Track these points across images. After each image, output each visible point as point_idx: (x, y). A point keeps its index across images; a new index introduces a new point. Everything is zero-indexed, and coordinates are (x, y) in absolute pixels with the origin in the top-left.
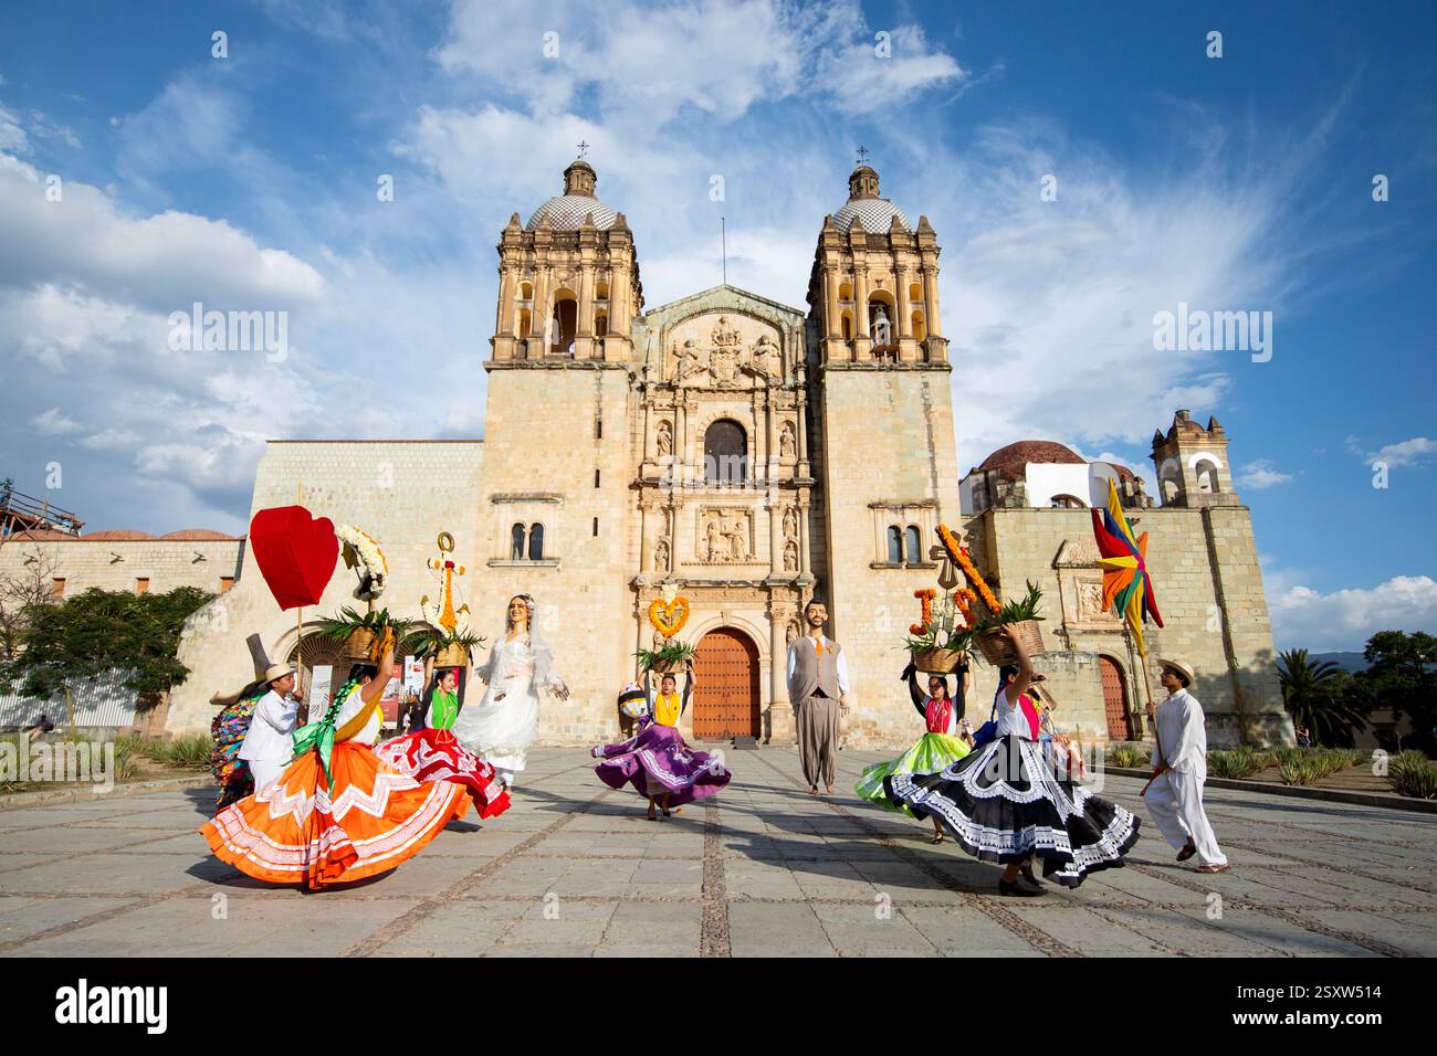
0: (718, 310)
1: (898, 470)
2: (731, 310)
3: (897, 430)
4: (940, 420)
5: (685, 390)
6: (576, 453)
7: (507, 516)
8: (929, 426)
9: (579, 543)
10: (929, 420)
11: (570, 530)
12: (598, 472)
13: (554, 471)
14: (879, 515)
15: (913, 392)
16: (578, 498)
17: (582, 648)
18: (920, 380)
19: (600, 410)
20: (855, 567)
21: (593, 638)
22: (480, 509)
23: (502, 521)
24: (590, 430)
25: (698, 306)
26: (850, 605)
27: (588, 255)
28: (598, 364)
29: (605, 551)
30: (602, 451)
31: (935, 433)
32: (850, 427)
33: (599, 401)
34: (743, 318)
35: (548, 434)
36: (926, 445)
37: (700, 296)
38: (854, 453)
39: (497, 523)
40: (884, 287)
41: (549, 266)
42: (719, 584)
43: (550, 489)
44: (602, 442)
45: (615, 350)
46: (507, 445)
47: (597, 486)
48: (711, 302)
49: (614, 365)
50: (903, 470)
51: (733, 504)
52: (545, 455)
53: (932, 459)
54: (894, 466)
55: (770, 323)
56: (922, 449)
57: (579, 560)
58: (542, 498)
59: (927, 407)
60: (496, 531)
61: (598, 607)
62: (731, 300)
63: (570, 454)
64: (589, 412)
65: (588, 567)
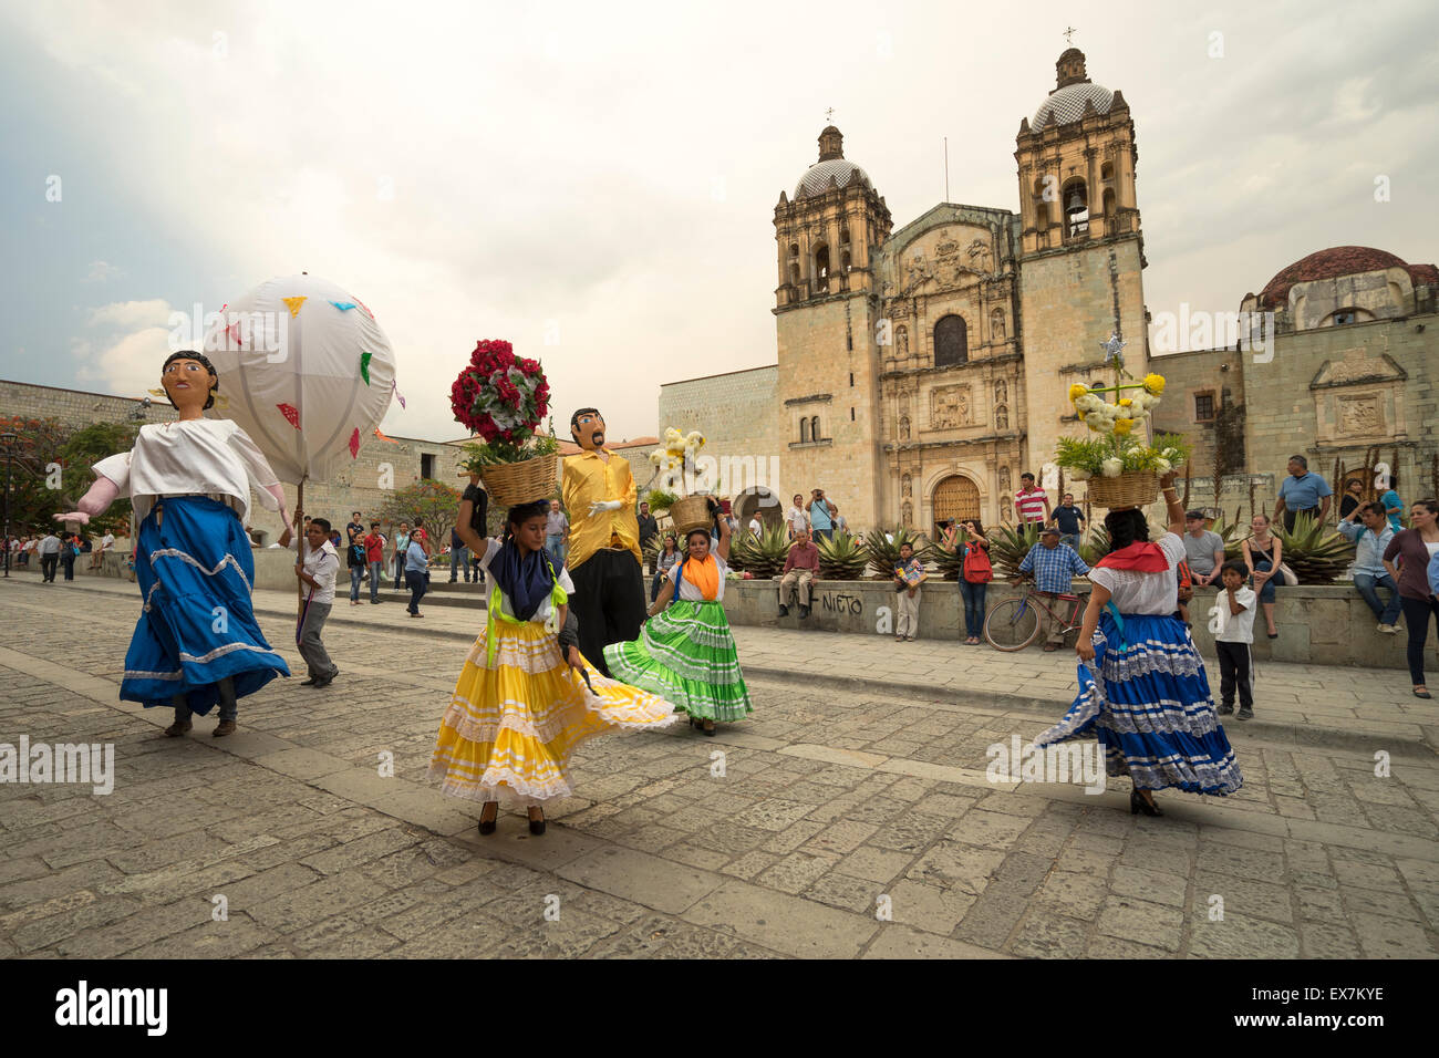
0: (938, 226)
1: (1085, 338)
2: (948, 223)
3: (1085, 303)
4: (1126, 287)
5: (915, 299)
6: (836, 364)
7: (796, 414)
8: (1116, 294)
9: (844, 427)
10: (1116, 288)
11: (836, 419)
12: (852, 375)
13: (823, 379)
14: (1068, 379)
15: (1100, 266)
16: (841, 395)
17: (851, 497)
18: (1108, 253)
19: (850, 329)
20: (1047, 422)
21: (857, 489)
22: (780, 411)
23: (794, 417)
24: (844, 345)
25: (920, 227)
26: (1042, 453)
27: (832, 212)
28: (845, 295)
29: (861, 430)
30: (854, 359)
31: (1120, 299)
32: (1043, 308)
33: (849, 323)
34: (960, 228)
35: (817, 353)
36: (1112, 312)
37: (923, 218)
38: (1047, 329)
39: (791, 420)
40: (1077, 173)
41: (807, 226)
42: (945, 445)
43: (822, 391)
44: (854, 352)
45: (857, 282)
46: (793, 365)
47: (852, 385)
48: (931, 221)
49: (857, 293)
50: (1090, 337)
51: (955, 383)
52: (816, 368)
53: (1118, 324)
54: (1082, 335)
55: (981, 226)
56: (1109, 316)
57: (844, 439)
58: (815, 398)
59: (1114, 278)
60: (791, 425)
61: (859, 469)
62: (947, 215)
63: (832, 365)
64: (843, 332)
65: (850, 443)
